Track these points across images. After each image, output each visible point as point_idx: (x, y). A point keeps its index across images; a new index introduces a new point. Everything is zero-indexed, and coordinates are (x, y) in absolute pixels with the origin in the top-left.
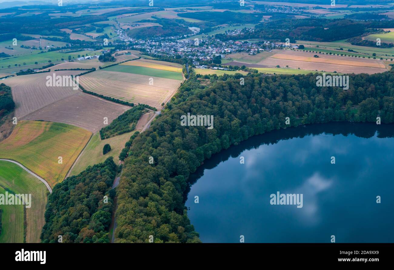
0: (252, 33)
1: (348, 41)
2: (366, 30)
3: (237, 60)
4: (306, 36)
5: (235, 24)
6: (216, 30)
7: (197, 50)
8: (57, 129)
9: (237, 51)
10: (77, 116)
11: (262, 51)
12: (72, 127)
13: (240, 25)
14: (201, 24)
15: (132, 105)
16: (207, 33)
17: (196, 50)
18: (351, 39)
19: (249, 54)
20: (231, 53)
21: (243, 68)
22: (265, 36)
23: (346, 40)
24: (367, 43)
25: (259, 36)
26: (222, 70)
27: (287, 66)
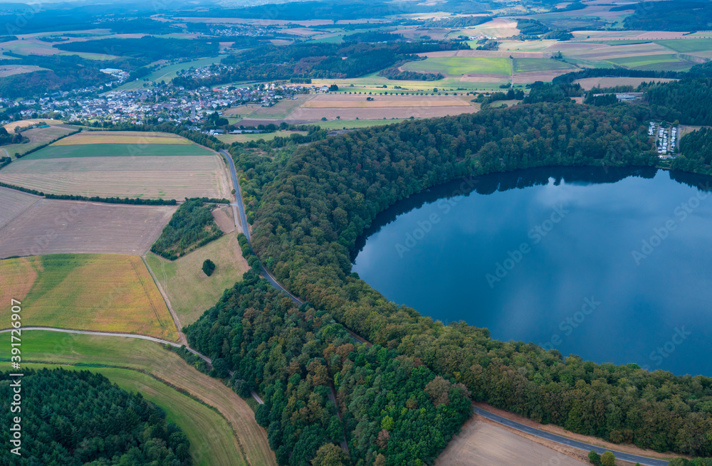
0: (233, 72)
1: (382, 75)
2: (397, 57)
3: (248, 116)
4: (321, 72)
5: (181, 59)
6: (154, 71)
7: (164, 108)
8: (60, 265)
9: (238, 102)
10: (76, 238)
11: (281, 99)
12: (86, 257)
13: (190, 61)
14: (122, 63)
15: (173, 203)
16: (146, 78)
17: (162, 108)
18: (385, 71)
19: (263, 106)
20: (229, 106)
21: (284, 126)
22: (256, 76)
23: (378, 73)
24: (409, 76)
25: (246, 76)
26: (251, 133)
27: (338, 117)
